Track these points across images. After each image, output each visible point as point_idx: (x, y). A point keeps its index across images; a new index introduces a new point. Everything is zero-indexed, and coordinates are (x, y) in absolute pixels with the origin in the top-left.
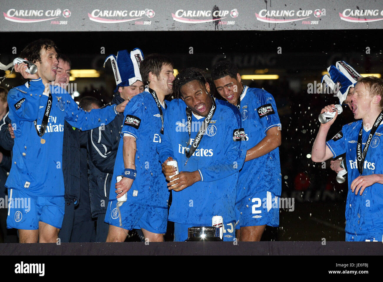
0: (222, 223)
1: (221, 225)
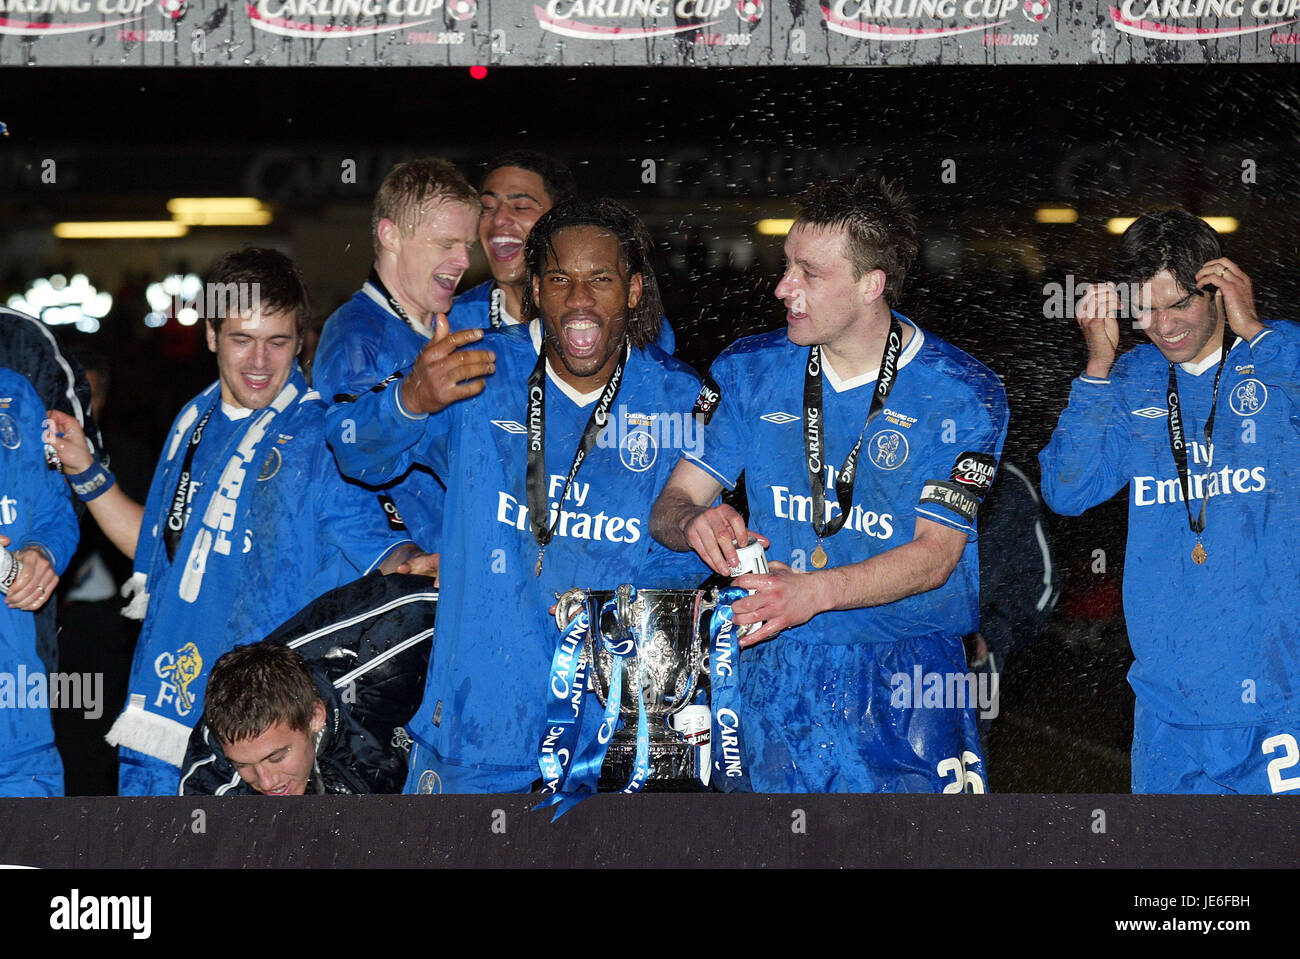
0: (708, 731)
1: (705, 737)
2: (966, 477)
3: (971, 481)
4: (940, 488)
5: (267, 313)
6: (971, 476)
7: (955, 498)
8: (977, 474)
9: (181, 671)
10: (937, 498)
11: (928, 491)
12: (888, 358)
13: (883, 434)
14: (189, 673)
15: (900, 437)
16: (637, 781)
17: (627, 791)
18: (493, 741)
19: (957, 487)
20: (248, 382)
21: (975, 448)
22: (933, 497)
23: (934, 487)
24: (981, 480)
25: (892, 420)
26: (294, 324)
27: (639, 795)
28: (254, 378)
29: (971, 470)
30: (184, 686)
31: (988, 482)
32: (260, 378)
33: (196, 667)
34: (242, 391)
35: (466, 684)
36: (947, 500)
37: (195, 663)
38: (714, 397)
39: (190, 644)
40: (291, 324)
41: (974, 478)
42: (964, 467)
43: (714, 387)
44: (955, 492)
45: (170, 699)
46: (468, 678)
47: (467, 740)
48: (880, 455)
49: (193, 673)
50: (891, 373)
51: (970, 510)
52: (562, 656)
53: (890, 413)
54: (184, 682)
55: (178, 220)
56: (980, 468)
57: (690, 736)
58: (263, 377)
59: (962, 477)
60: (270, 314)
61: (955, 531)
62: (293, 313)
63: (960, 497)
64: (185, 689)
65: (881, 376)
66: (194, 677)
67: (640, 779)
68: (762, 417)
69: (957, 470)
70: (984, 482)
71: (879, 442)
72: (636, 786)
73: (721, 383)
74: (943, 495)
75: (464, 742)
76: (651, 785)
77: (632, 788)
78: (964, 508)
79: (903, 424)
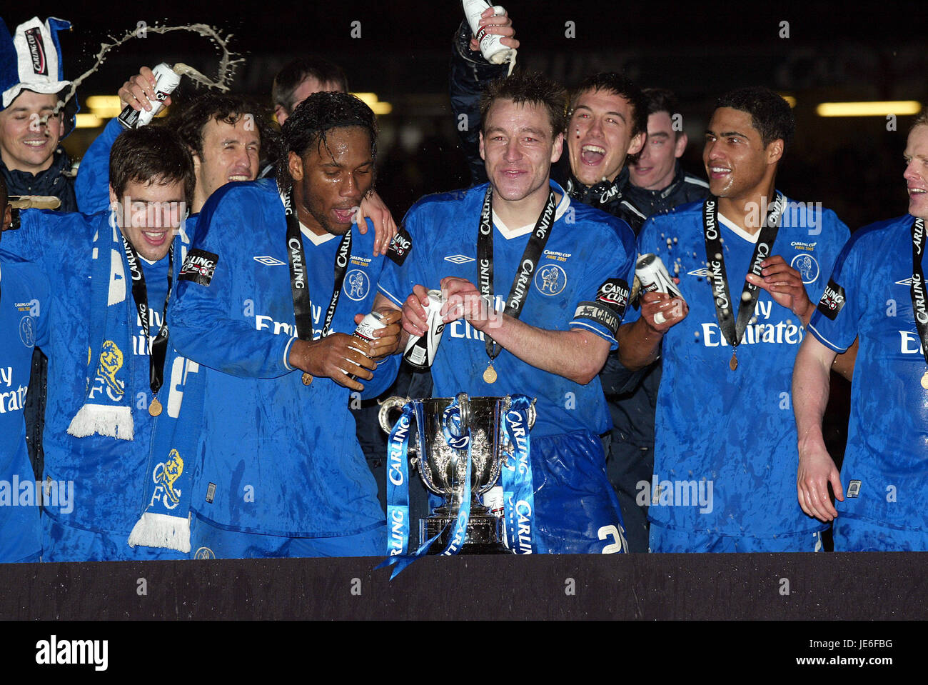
2: (608, 297)
3: (612, 300)
4: (588, 307)
5: (162, 183)
6: (612, 296)
7: (600, 314)
8: (617, 295)
9: (167, 473)
10: (586, 314)
11: (579, 311)
12: (547, 211)
13: (544, 268)
14: (173, 473)
15: (558, 269)
16: (455, 545)
17: (448, 553)
18: (265, 512)
19: (602, 306)
20: (147, 239)
21: (614, 276)
22: (583, 314)
23: (584, 307)
24: (620, 299)
25: (551, 257)
26: (183, 190)
27: (455, 556)
28: (152, 235)
29: (612, 292)
30: (170, 485)
31: (624, 302)
32: (156, 235)
33: (179, 468)
34: (144, 247)
35: (242, 464)
36: (594, 315)
37: (178, 465)
38: (407, 244)
39: (173, 450)
40: (181, 189)
41: (614, 299)
42: (606, 290)
43: (408, 238)
44: (600, 309)
45: (158, 498)
46: (242, 460)
47: (244, 511)
48: (545, 285)
49: (177, 473)
50: (548, 223)
51: (613, 324)
52: (394, 445)
53: (549, 253)
54: (169, 481)
55: (94, 113)
56: (618, 291)
57: (496, 511)
58: (159, 234)
59: (605, 297)
60: (165, 184)
61: (600, 338)
62: (183, 181)
63: (604, 313)
64: (171, 488)
65: (539, 224)
66: (177, 476)
67: (458, 544)
68: (445, 259)
69: (601, 292)
70: (622, 301)
71: (543, 275)
72: (455, 549)
73: (412, 233)
74: (591, 312)
75: (241, 512)
76: (465, 549)
77: (451, 551)
78: (608, 321)
79: (560, 259)
